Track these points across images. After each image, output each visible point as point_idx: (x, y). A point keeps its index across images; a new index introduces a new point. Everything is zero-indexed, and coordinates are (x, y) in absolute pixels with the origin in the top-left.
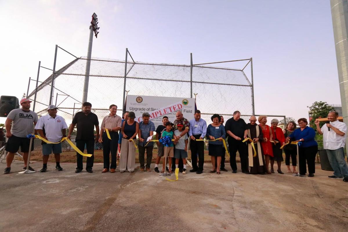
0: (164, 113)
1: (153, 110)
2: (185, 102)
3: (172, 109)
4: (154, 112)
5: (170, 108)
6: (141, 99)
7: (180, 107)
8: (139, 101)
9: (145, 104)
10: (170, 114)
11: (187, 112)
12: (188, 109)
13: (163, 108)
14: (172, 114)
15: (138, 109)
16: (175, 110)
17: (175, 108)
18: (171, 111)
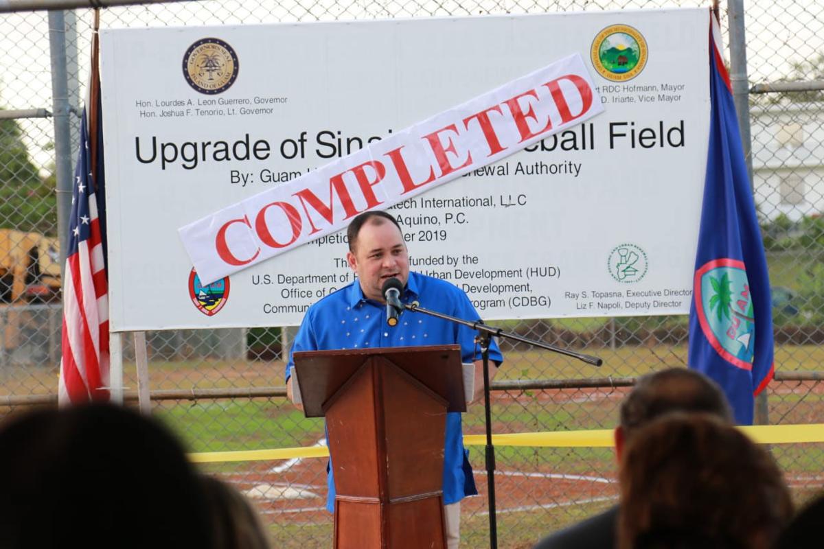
0: (438, 171)
1: (337, 151)
2: (614, 50)
3: (506, 129)
4: (343, 164)
5: (483, 119)
6: (223, 58)
7: (574, 100)
8: (205, 81)
9: (259, 101)
10: (486, 170)
11: (641, 139)
12: (645, 116)
13: (427, 125)
14: (504, 171)
15: (210, 150)
16: (525, 132)
17: (531, 113)
18: (495, 147)
